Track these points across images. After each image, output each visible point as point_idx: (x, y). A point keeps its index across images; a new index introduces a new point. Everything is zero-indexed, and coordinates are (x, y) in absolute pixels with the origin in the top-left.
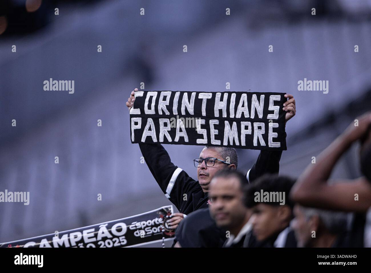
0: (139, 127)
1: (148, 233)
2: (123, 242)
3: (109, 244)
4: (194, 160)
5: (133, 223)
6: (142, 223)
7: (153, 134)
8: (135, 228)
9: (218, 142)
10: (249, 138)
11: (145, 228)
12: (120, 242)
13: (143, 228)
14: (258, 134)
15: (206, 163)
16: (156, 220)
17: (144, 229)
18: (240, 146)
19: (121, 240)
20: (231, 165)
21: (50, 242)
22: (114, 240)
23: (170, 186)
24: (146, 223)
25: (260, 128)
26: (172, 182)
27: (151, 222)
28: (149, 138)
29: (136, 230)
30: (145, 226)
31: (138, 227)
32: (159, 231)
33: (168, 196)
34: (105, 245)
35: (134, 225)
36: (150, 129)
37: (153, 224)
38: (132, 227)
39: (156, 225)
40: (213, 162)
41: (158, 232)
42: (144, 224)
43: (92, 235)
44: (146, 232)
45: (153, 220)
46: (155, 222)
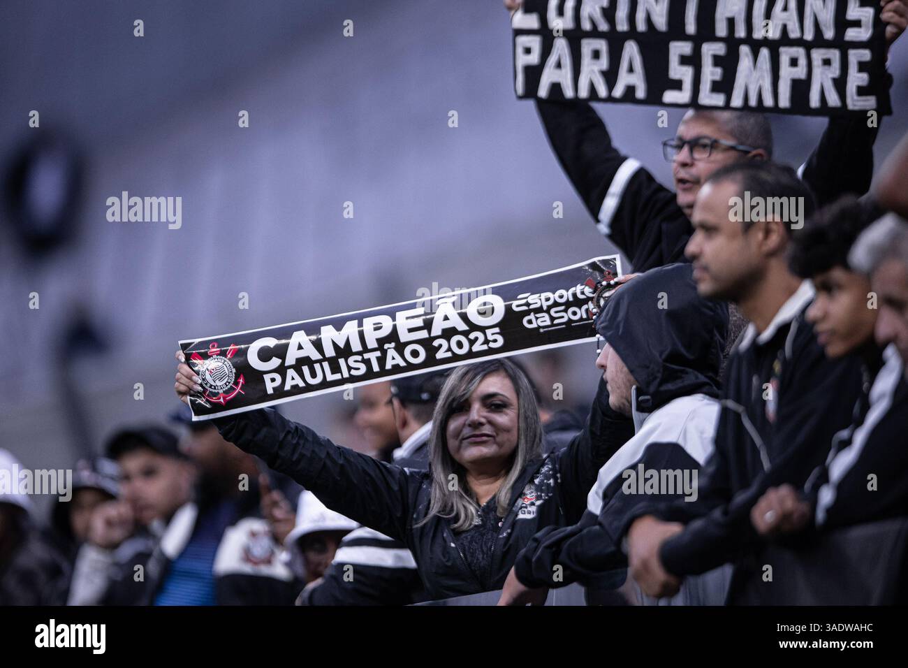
0: (534, 59)
1: (556, 322)
2: (495, 341)
3: (460, 345)
4: (665, 144)
5: (520, 297)
6: (544, 295)
7: (564, 77)
8: (525, 308)
9: (719, 100)
10: (801, 88)
11: (550, 307)
12: (486, 342)
13: (545, 308)
14: (823, 79)
15: (691, 151)
16: (579, 288)
17: (548, 311)
18: (776, 109)
19: (490, 338)
20: (754, 152)
21: (314, 338)
22: (472, 336)
23: (610, 204)
24: (554, 297)
25: (827, 62)
26: (614, 195)
27: (567, 295)
28: (556, 88)
29: (527, 313)
30: (551, 302)
31: (531, 307)
32: (585, 316)
33: (604, 228)
34: (449, 349)
35: (523, 302)
36: (559, 65)
37: (571, 299)
38: (518, 306)
39: (578, 302)
40: (708, 149)
41: (581, 319)
42: (548, 299)
43: (419, 322)
44: (552, 319)
45: (572, 290)
46: (574, 295)
